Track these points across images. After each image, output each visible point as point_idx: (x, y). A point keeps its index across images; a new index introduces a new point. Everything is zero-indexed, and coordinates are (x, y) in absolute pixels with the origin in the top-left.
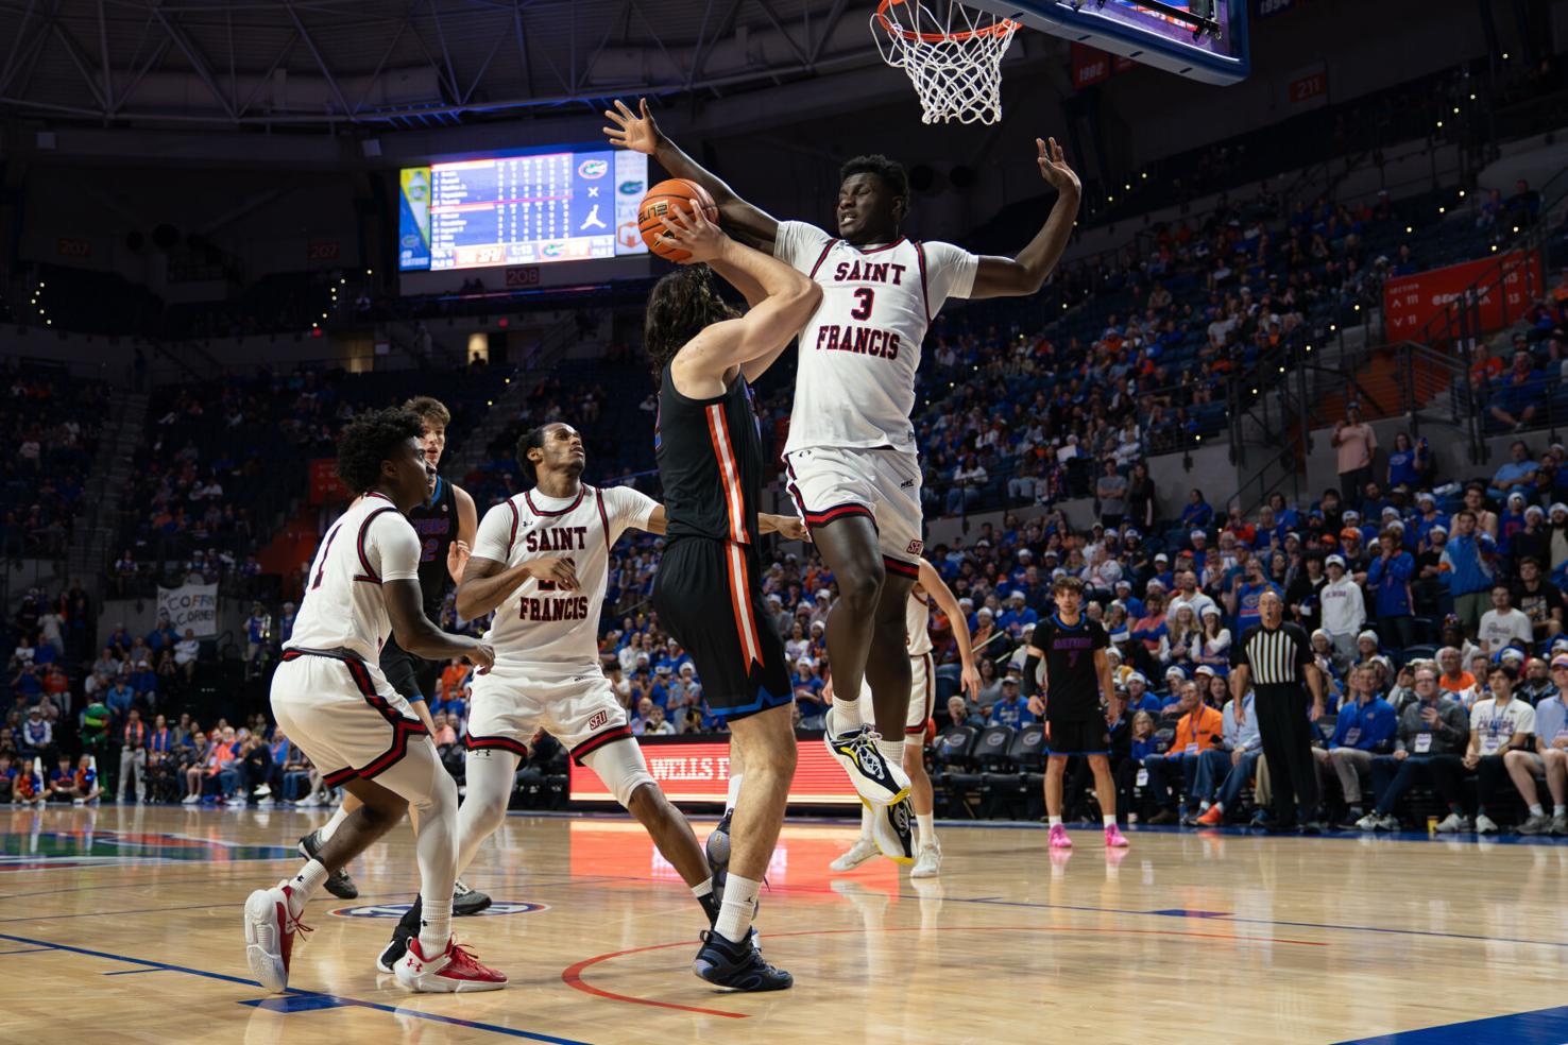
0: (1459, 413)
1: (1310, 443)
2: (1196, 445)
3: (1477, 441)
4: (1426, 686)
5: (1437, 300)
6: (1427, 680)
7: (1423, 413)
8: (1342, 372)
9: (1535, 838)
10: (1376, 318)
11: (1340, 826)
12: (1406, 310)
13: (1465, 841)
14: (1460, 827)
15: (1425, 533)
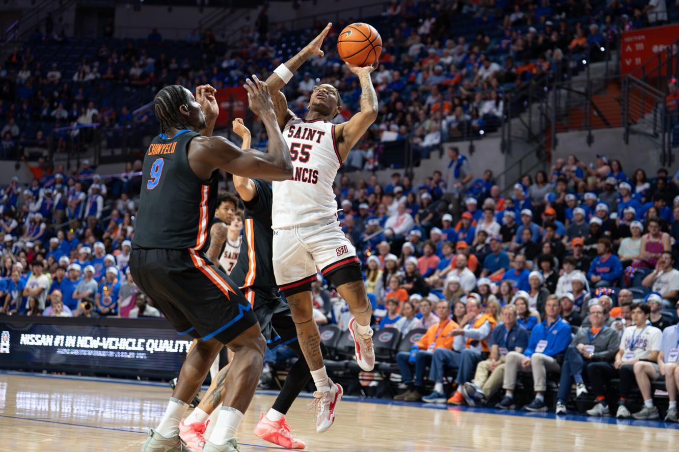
0: (658, 129)
1: (556, 142)
2: (479, 137)
3: (667, 149)
4: (597, 316)
5: (656, 49)
6: (598, 312)
7: (634, 127)
8: (586, 94)
9: (643, 422)
10: (614, 57)
11: (528, 408)
12: (634, 54)
13: (605, 422)
14: (603, 413)
15: (620, 210)
